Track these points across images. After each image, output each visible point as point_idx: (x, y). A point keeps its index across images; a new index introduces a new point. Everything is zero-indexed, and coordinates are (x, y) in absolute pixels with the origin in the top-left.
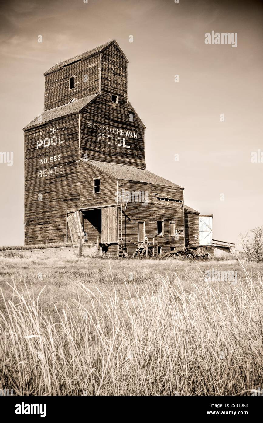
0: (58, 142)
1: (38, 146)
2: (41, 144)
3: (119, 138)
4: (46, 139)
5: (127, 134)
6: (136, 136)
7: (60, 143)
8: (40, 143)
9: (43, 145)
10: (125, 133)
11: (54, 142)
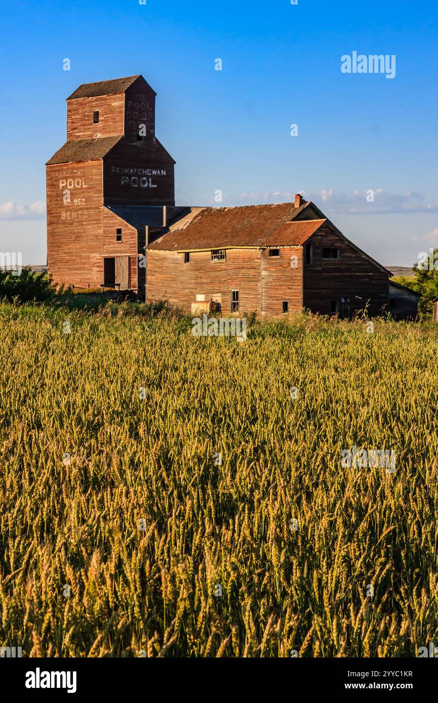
0: (82, 185)
1: (61, 185)
2: (64, 185)
3: (145, 179)
4: (70, 180)
5: (154, 172)
6: (164, 173)
7: (84, 186)
8: (63, 183)
9: (66, 185)
10: (151, 172)
11: (78, 184)
